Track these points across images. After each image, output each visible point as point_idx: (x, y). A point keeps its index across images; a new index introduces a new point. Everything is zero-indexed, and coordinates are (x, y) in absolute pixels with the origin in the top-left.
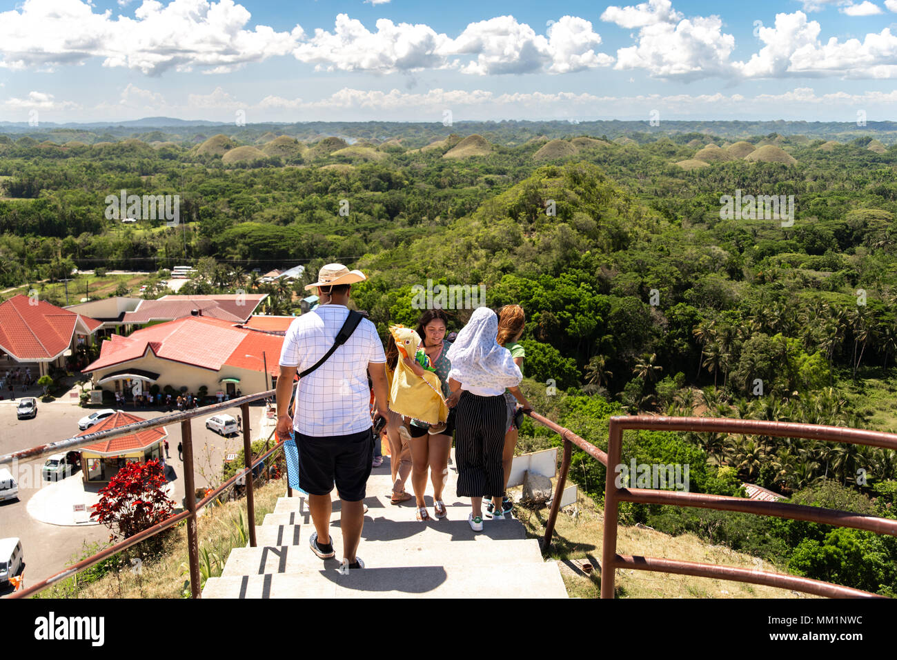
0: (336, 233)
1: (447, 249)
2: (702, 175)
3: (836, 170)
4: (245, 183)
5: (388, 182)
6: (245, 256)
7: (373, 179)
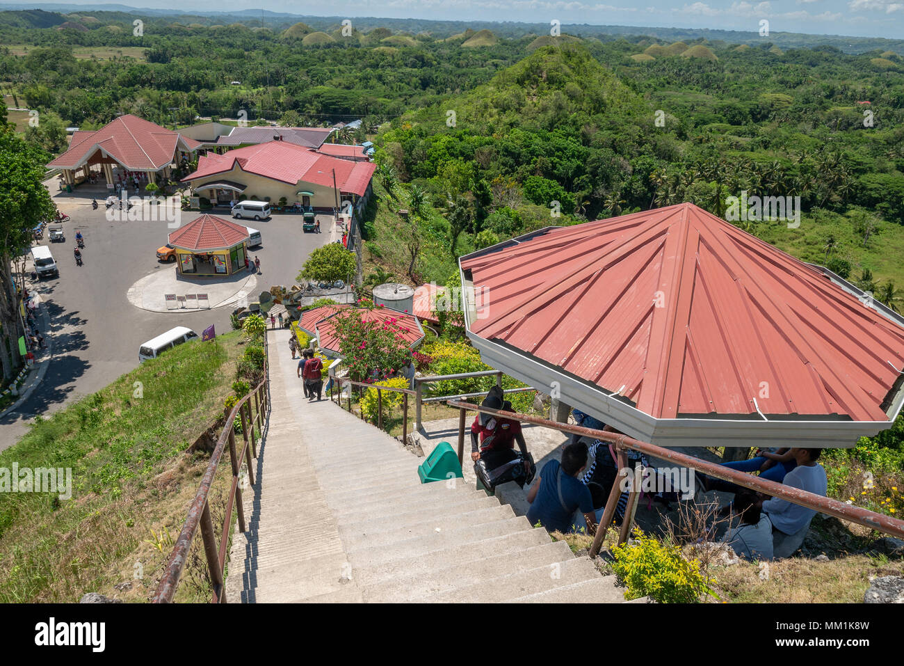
0: (385, 97)
1: (470, 107)
2: (648, 66)
3: (747, 66)
4: (319, 58)
5: (422, 62)
6: (318, 111)
7: (411, 59)
